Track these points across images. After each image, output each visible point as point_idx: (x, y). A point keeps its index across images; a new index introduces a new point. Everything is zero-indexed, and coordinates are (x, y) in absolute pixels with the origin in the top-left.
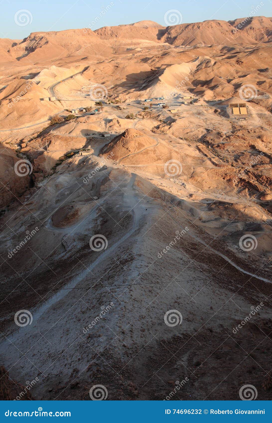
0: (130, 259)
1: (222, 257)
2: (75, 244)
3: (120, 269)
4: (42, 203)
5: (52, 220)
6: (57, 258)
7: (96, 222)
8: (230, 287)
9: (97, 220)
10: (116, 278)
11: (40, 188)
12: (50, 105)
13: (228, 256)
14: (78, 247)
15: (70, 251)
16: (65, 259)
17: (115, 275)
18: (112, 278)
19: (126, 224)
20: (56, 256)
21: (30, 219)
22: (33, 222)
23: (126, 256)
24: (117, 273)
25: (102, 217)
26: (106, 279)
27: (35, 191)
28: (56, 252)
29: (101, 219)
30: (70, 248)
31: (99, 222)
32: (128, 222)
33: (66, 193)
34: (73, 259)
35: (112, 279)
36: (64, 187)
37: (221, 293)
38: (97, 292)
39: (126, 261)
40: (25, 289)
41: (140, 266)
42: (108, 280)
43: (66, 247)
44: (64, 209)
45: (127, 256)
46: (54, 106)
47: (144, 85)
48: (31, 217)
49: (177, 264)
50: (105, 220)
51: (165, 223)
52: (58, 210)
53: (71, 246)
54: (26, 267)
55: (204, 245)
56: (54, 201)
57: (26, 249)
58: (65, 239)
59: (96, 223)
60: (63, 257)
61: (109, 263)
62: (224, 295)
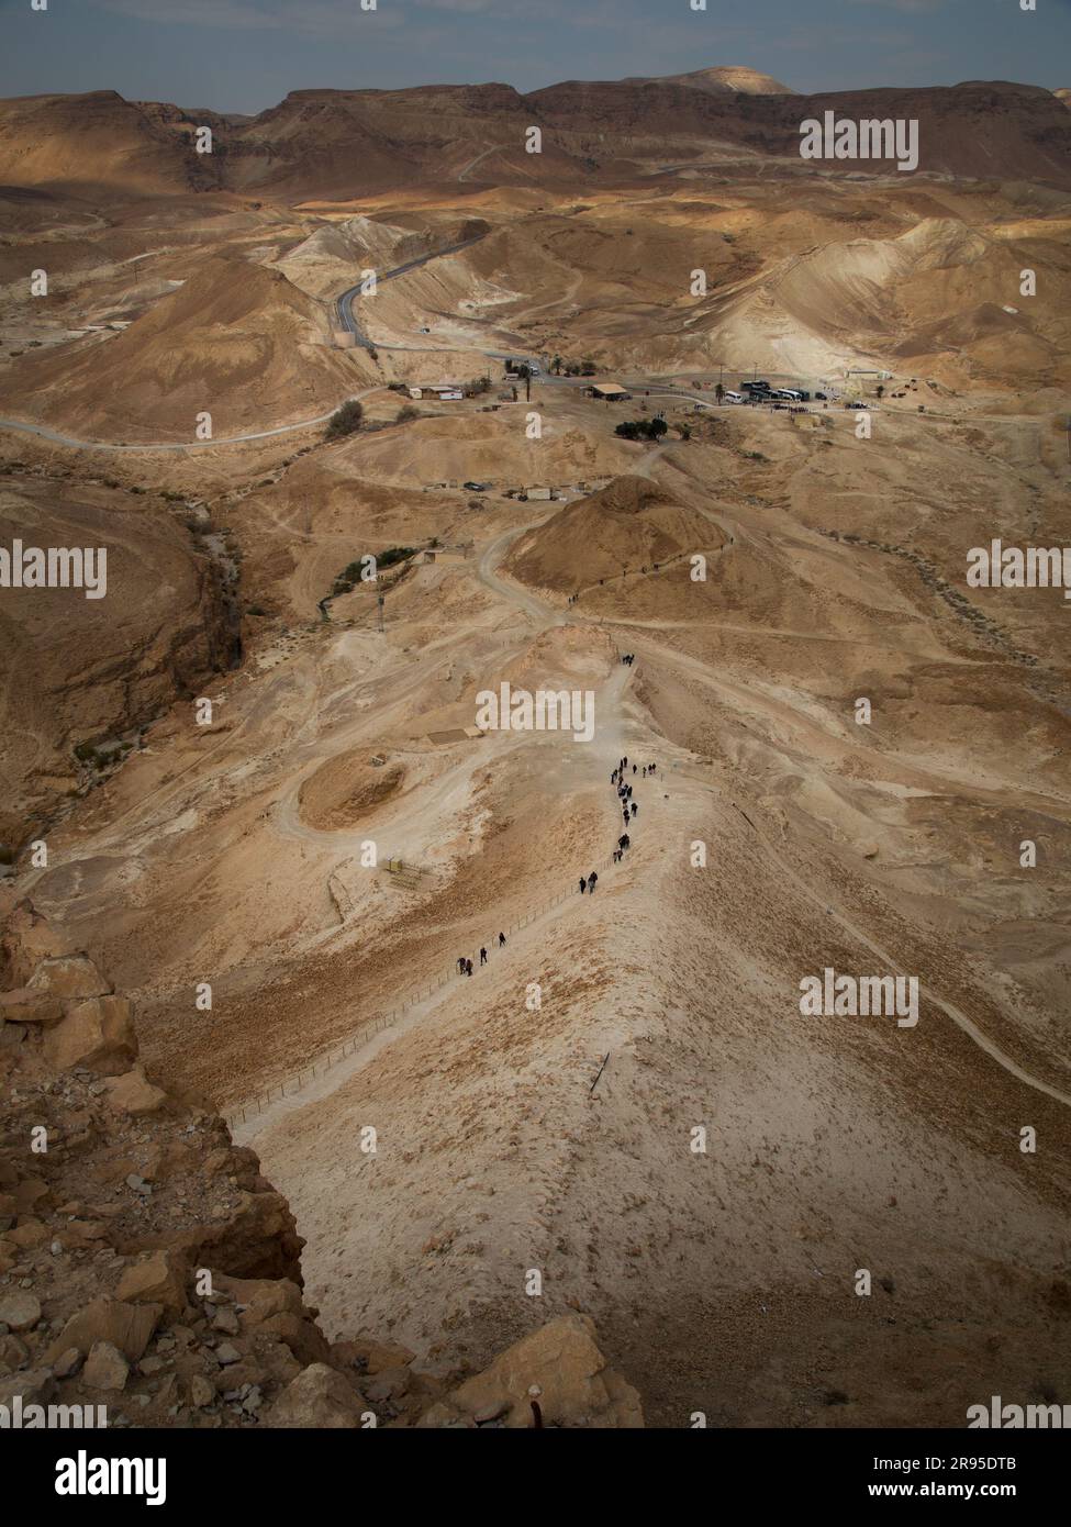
0: (593, 982)
1: (945, 1014)
2: (377, 899)
3: (554, 1013)
4: (267, 730)
5: (301, 801)
6: (305, 945)
7: (465, 825)
8: (968, 1130)
9: (468, 817)
10: (537, 1044)
11: (263, 673)
12: (334, 363)
13: (968, 1010)
14: (390, 914)
15: (357, 923)
16: (336, 954)
17: (533, 1033)
18: (520, 1042)
19: (580, 843)
20: (303, 935)
21: (216, 786)
22: (227, 798)
23: (579, 968)
24: (542, 1029)
25: (492, 808)
26: (498, 1046)
27: (245, 684)
28: (305, 923)
29: (488, 814)
30: (357, 912)
31: (478, 830)
32: (590, 836)
33: (360, 703)
34: (368, 956)
35: (520, 1046)
36: (353, 680)
37: (934, 1148)
38: (461, 1090)
39: (581, 986)
40: (182, 1044)
41: (634, 1011)
42: (506, 1047)
43: (343, 907)
44: (350, 761)
45: (584, 969)
46: (348, 368)
47: (700, 313)
48: (222, 780)
49: (772, 1021)
50: (501, 821)
51: (737, 857)
52: (327, 765)
53: (364, 904)
54: (188, 965)
55: (880, 959)
56: (315, 730)
57: (195, 898)
58: (342, 874)
59: (466, 830)
60: (328, 942)
61: (510, 988)
62: (945, 1159)
